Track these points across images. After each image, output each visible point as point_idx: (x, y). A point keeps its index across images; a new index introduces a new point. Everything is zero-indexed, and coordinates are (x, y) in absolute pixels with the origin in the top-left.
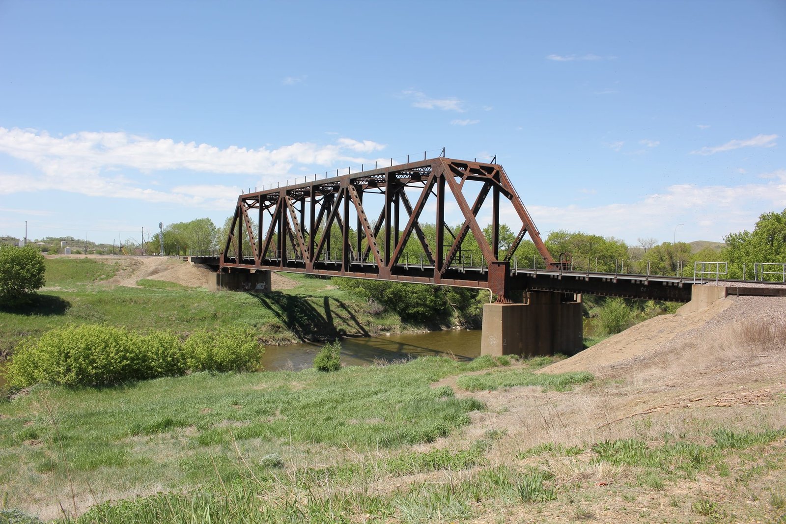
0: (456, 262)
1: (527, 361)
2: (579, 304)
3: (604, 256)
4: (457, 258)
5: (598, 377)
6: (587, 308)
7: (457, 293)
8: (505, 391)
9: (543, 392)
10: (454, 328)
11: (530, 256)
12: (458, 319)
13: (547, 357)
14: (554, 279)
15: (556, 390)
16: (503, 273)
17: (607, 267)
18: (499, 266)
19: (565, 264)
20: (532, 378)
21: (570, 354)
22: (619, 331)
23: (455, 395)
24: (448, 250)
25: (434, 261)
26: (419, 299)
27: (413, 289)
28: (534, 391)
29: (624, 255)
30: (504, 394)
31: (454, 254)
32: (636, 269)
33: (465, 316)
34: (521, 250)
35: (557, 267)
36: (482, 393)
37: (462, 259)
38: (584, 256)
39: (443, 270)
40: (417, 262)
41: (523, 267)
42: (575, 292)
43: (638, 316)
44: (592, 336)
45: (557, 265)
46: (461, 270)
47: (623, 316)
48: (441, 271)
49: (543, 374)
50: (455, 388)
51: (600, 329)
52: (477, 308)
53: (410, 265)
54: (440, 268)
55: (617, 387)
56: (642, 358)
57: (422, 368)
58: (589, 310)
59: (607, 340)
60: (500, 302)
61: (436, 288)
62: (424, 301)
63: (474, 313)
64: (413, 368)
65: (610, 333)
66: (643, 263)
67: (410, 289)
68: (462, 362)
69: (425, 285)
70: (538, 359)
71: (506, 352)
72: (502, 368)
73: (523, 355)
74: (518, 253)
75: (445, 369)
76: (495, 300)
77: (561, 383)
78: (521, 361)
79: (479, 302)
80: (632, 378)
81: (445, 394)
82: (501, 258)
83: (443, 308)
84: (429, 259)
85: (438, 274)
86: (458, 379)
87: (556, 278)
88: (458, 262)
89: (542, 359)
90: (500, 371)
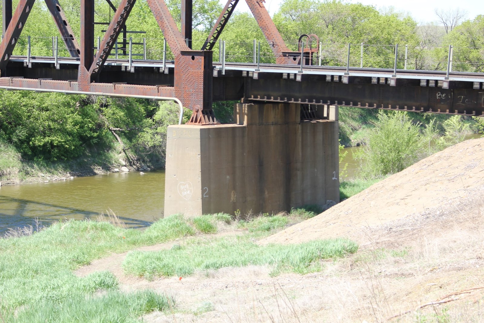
0: (117, 52)
1: (245, 224)
2: (332, 123)
3: (376, 40)
4: (119, 46)
5: (364, 246)
6: (347, 130)
7: (120, 107)
8: (208, 276)
9: (272, 275)
10: (117, 170)
11: (249, 40)
12: (123, 154)
13: (280, 216)
14: (290, 81)
15: (295, 271)
16: (201, 71)
17: (381, 59)
18: (193, 58)
19: (308, 53)
20: (252, 251)
21: (317, 209)
22: (401, 168)
23: (119, 286)
24: (103, 31)
25: (78, 51)
26: (53, 120)
27: (42, 101)
28: (256, 274)
29: (412, 37)
30: (206, 281)
31: (114, 39)
32: (431, 63)
33: (136, 150)
34: (232, 30)
35: (295, 59)
36: (167, 281)
37: (129, 47)
38: (342, 40)
39: (94, 67)
40: (47, 53)
41: (237, 61)
42: (325, 102)
43: (432, 143)
44: (355, 178)
45: (294, 55)
46: (126, 67)
47: (408, 143)
48: (91, 69)
49: (273, 245)
50: (120, 276)
51: (369, 167)
52: (157, 133)
53: (34, 58)
54: (88, 64)
55: (396, 262)
56: (438, 213)
57: (61, 242)
58: (351, 134)
59: (379, 183)
60: (196, 121)
61: (83, 101)
62: (62, 124)
63: (151, 144)
64: (45, 242)
65: (385, 172)
66: (443, 51)
67: (35, 103)
68: (132, 229)
69: (62, 94)
70: (263, 220)
71: (207, 209)
72: (203, 237)
73: (238, 213)
74: (227, 36)
75: (102, 243)
76: (189, 118)
77: (303, 259)
78: (235, 224)
79: (160, 123)
80: (422, 246)
81: (103, 285)
82: (197, 45)
83: (95, 135)
84: (69, 47)
85: (84, 73)
86: (125, 258)
87: (292, 80)
88: (121, 52)
89: (271, 219)
90: (199, 243)
